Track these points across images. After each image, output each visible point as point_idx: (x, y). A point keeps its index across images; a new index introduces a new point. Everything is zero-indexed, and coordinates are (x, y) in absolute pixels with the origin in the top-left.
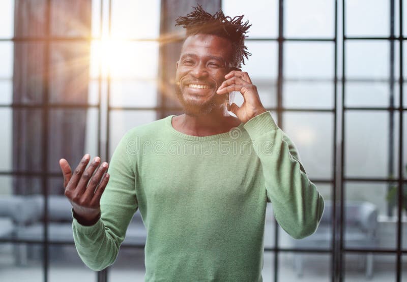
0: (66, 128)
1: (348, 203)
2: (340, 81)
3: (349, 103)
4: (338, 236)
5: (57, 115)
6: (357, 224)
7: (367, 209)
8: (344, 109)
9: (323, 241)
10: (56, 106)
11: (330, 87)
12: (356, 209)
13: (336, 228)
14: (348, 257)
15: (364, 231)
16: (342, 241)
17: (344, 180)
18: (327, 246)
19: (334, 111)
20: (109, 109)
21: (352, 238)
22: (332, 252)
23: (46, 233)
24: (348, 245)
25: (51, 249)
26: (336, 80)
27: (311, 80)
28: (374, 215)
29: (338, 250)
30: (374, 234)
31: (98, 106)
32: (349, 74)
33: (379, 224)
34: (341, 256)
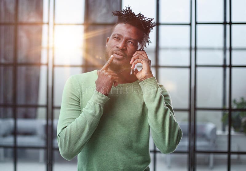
0: (28, 78)
1: (199, 123)
2: (193, 49)
3: (199, 62)
4: (192, 143)
5: (22, 70)
6: (204, 136)
7: (210, 127)
8: (196, 66)
9: (183, 146)
10: (22, 64)
11: (187, 53)
12: (203, 127)
13: (191, 138)
14: (198, 156)
15: (208, 140)
16: (195, 146)
17: (196, 109)
18: (186, 149)
19: (190, 67)
20: (54, 66)
21: (201, 144)
22: (188, 153)
23: (15, 141)
24: (198, 148)
25: (19, 151)
26: (191, 49)
27: (176, 49)
28: (214, 130)
29: (192, 151)
30: (214, 142)
31: (47, 65)
32: (199, 45)
33: (217, 136)
34: (194, 155)
